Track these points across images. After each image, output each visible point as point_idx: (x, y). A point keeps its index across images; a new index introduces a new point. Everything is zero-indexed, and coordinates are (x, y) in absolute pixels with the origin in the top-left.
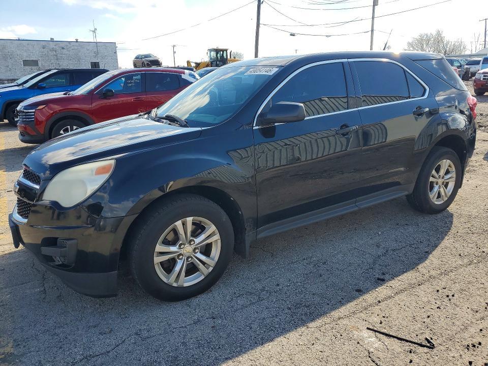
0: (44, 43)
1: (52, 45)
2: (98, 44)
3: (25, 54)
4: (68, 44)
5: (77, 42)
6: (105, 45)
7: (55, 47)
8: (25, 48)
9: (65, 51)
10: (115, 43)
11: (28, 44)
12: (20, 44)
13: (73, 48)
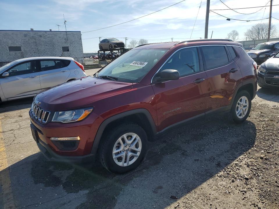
0: (25, 33)
1: (32, 34)
2: (68, 33)
3: (10, 42)
4: (44, 33)
5: (51, 31)
6: (73, 33)
7: (34, 35)
8: (10, 37)
9: (42, 39)
10: (80, 32)
11: (13, 34)
12: (6, 34)
13: (48, 36)
